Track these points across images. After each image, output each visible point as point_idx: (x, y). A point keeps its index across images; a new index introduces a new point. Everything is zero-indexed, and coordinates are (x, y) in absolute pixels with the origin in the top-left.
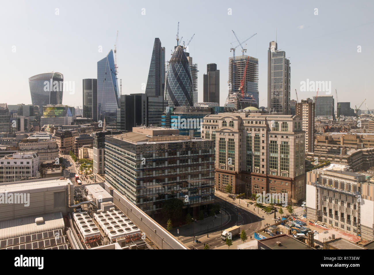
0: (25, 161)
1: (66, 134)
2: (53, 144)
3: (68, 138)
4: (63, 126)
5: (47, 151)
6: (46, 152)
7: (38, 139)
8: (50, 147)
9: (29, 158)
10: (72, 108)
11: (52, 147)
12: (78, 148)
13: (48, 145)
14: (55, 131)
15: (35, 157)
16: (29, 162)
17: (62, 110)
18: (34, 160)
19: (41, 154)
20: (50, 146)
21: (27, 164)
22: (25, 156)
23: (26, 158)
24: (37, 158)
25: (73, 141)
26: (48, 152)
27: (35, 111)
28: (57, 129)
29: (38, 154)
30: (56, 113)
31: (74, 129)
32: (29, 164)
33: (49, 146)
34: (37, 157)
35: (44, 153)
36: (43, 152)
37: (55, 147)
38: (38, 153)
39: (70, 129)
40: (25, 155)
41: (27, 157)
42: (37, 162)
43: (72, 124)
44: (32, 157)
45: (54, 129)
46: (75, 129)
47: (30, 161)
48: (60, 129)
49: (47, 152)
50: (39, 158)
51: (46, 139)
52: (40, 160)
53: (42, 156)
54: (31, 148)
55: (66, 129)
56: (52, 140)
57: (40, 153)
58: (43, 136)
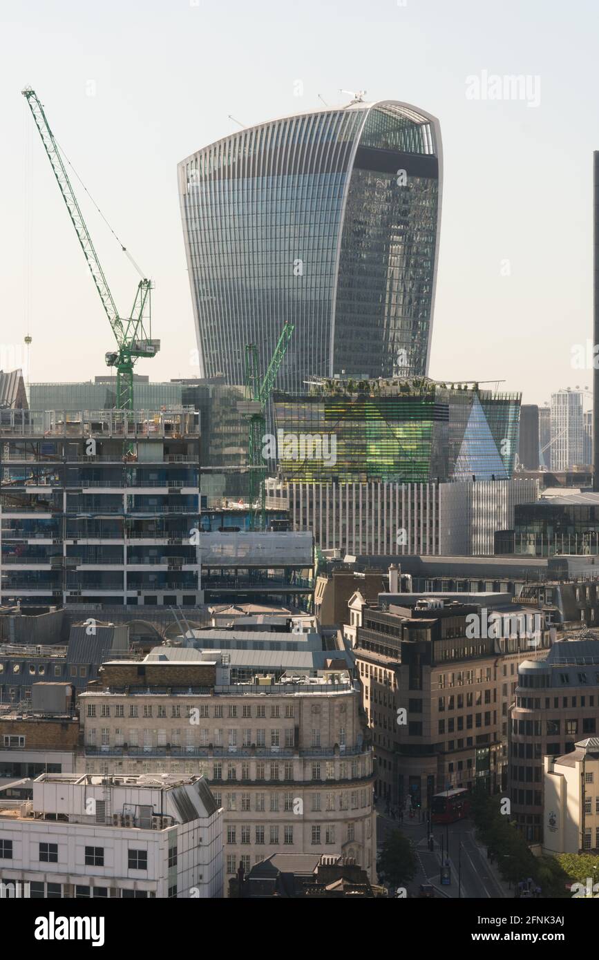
0: (117, 845)
1: (444, 633)
2: (331, 714)
3: (462, 669)
4: (425, 559)
5: (282, 769)
6: (275, 783)
7: (219, 664)
8: (307, 742)
9: (151, 820)
10: (507, 403)
11: (324, 743)
12: (539, 756)
13: (290, 724)
14: (357, 603)
15: (188, 812)
16: (143, 854)
17: (427, 424)
18: (186, 834)
19: (240, 792)
20: (306, 731)
21: (132, 865)
22: (120, 801)
23: (125, 821)
24: (209, 827)
25: (502, 699)
26: (290, 782)
27: (224, 429)
28: (373, 588)
29: (214, 791)
30: (373, 449)
31: (511, 588)
32: (143, 866)
33: (297, 729)
34: (204, 819)
35: (260, 783)
36: (253, 776)
37: (350, 740)
38: (217, 782)
39: (481, 588)
40: (118, 792)
41: (132, 810)
42: (206, 854)
43: (504, 543)
44: (171, 810)
45: (356, 584)
46: (519, 590)
47: (154, 843)
48: (403, 585)
49: (282, 777)
50: (221, 827)
51: (278, 672)
52: (231, 838)
53: (246, 806)
54: (162, 740)
55: (451, 587)
56: (322, 681)
57: (232, 782)
58: (258, 645)
